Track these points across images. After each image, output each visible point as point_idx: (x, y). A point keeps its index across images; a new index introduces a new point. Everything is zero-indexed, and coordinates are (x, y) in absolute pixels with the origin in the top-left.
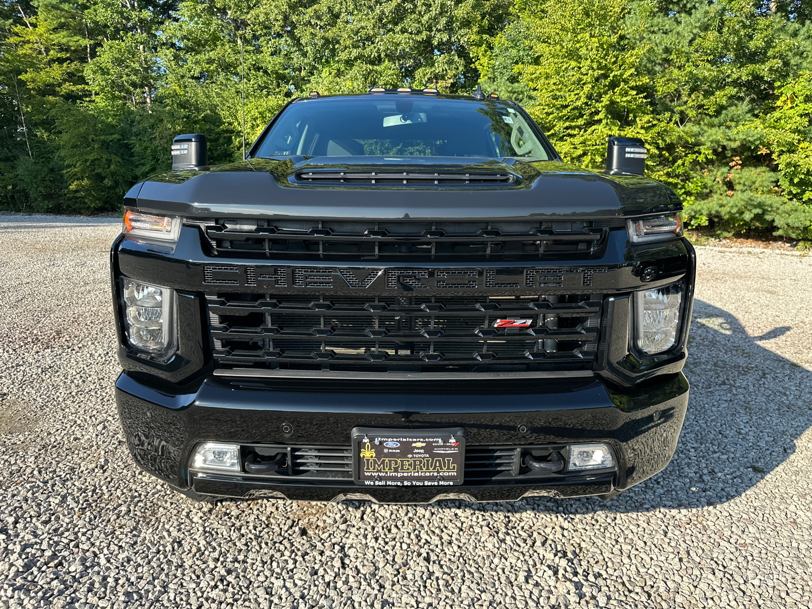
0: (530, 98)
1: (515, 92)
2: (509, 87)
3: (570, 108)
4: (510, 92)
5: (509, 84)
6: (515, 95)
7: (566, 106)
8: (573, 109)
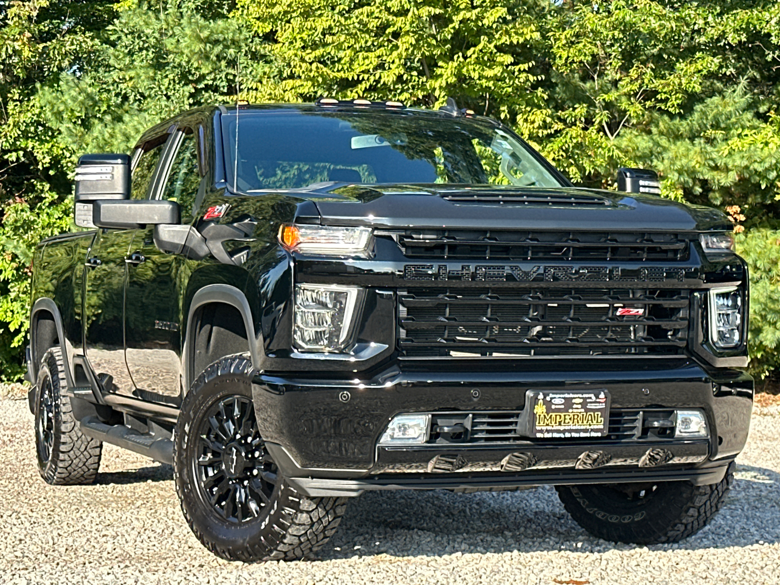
0: (255, 56)
1: (217, 42)
2: (202, 28)
3: (363, 86)
4: (207, 41)
5: (202, 22)
6: (218, 49)
7: (355, 83)
8: (372, 89)
